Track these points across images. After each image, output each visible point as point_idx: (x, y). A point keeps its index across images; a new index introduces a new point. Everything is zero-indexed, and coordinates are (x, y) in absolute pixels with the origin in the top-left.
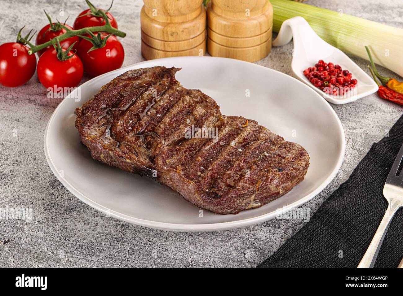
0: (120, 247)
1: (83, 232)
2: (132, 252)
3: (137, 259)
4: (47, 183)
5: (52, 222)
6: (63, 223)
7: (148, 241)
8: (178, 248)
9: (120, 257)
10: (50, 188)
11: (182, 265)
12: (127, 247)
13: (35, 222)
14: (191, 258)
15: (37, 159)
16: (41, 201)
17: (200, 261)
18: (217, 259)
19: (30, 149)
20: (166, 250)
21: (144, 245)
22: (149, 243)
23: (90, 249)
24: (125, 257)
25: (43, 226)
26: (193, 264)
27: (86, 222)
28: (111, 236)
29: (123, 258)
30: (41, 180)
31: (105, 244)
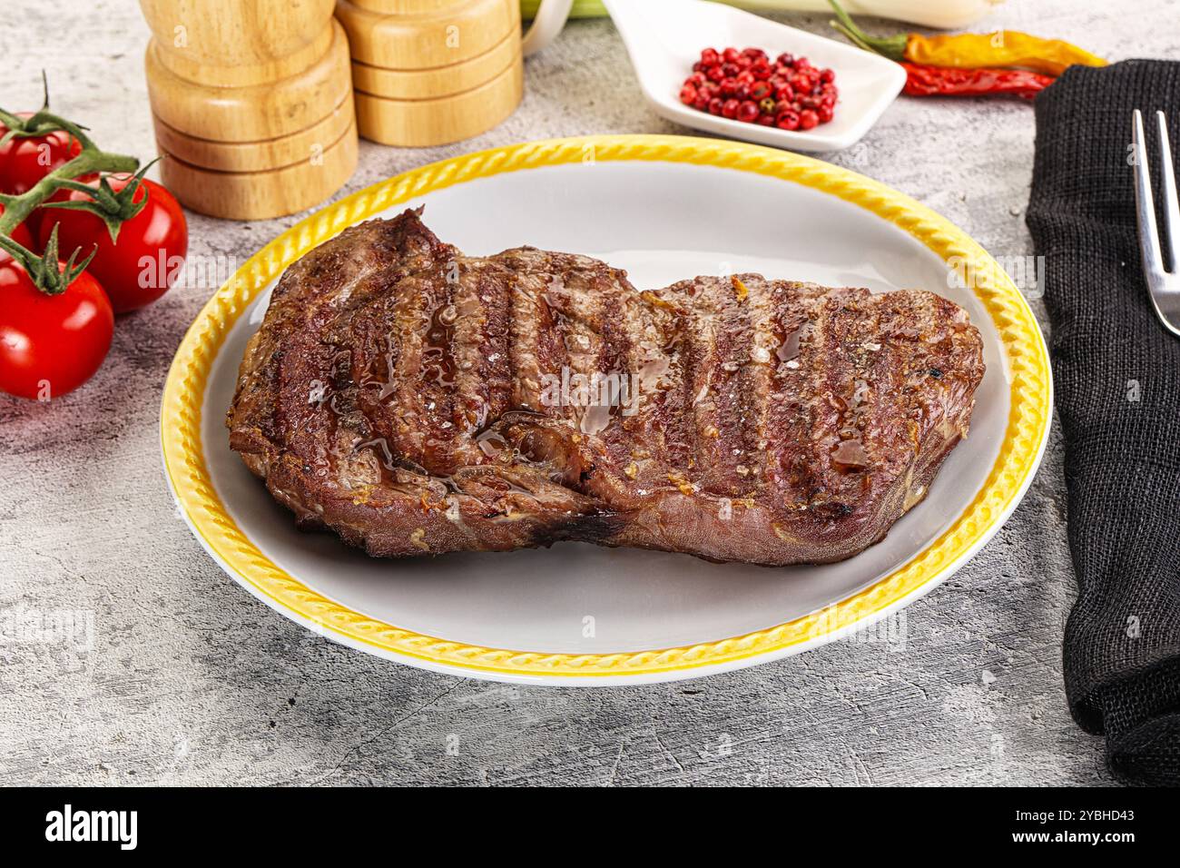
0: (628, 740)
1: (491, 742)
2: (671, 741)
3: (704, 754)
4: (261, 652)
5: (378, 752)
6: (411, 741)
7: (686, 692)
8: (782, 679)
9: (656, 768)
10: (283, 665)
11: (833, 719)
12: (645, 733)
13: (332, 771)
14: (837, 690)
15: (166, 600)
16: (292, 709)
17: (869, 689)
18: (905, 664)
19: (122, 581)
20: (755, 696)
21: (684, 709)
22: (693, 696)
23: (553, 779)
24: (667, 759)
25: (365, 773)
26: (861, 704)
27: (472, 713)
28: (576, 722)
29: (665, 766)
30: (236, 652)
31: (580, 750)
